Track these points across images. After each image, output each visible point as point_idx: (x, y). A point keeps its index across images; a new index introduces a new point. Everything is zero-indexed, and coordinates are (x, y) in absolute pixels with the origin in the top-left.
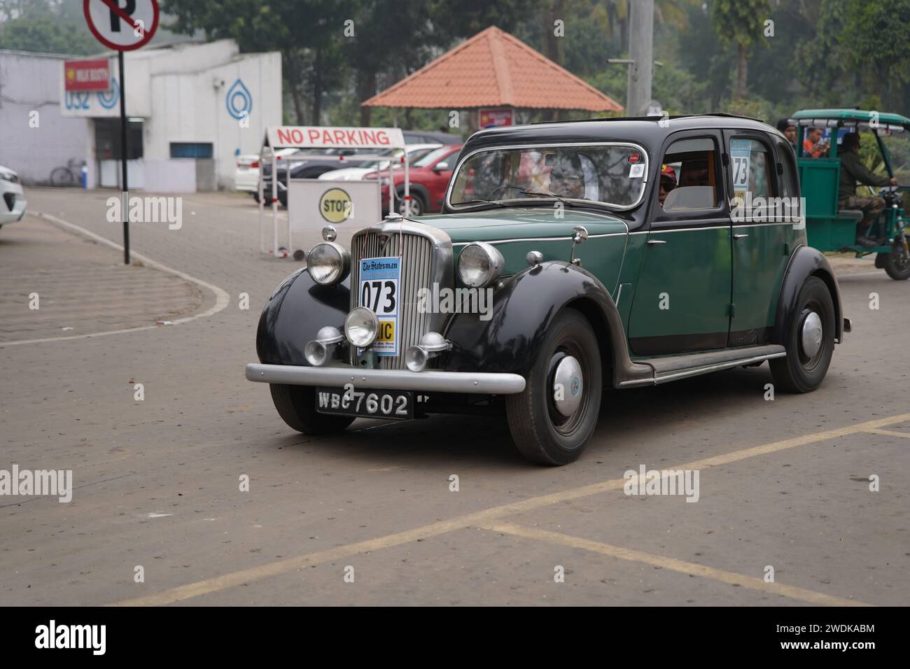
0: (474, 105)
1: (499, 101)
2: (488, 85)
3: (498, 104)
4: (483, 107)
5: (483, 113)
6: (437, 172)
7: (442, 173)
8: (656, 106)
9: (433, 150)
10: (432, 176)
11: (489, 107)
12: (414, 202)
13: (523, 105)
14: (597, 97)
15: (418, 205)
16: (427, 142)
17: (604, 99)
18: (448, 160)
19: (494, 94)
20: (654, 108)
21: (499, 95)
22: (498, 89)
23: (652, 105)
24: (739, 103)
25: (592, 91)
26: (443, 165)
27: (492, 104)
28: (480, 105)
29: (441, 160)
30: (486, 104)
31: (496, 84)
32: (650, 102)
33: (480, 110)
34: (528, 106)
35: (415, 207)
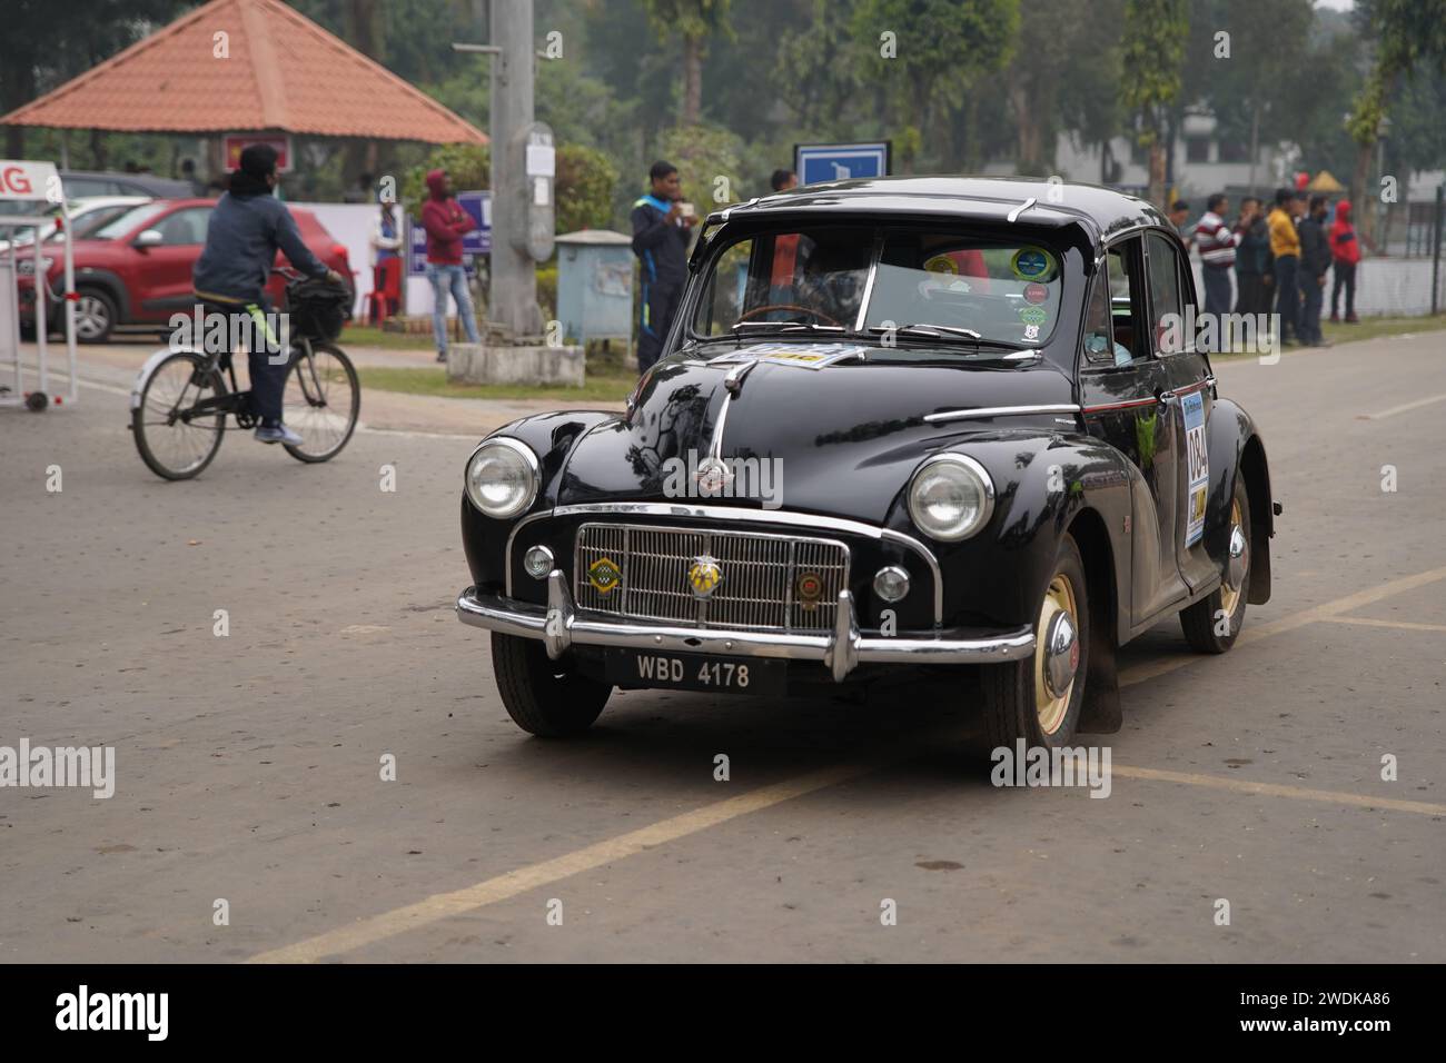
0: (213, 127)
1: (261, 121)
2: (239, 91)
3: (259, 126)
4: (232, 131)
5: (232, 143)
6: (142, 248)
7: (153, 252)
8: (543, 132)
9: (132, 208)
10: (130, 256)
11: (242, 131)
12: (97, 305)
13: (306, 128)
14: (441, 118)
15: (105, 310)
16: (124, 193)
17: (454, 122)
18: (163, 226)
19: (251, 107)
20: (538, 136)
21: (261, 110)
22: (259, 98)
23: (534, 130)
24: (689, 134)
25: (432, 108)
26: (151, 235)
27: (248, 125)
28: (225, 126)
29: (150, 225)
30: (236, 126)
31: (255, 90)
32: (532, 124)
33: (226, 137)
34: (316, 130)
35: (100, 313)
